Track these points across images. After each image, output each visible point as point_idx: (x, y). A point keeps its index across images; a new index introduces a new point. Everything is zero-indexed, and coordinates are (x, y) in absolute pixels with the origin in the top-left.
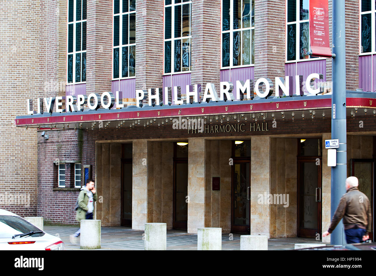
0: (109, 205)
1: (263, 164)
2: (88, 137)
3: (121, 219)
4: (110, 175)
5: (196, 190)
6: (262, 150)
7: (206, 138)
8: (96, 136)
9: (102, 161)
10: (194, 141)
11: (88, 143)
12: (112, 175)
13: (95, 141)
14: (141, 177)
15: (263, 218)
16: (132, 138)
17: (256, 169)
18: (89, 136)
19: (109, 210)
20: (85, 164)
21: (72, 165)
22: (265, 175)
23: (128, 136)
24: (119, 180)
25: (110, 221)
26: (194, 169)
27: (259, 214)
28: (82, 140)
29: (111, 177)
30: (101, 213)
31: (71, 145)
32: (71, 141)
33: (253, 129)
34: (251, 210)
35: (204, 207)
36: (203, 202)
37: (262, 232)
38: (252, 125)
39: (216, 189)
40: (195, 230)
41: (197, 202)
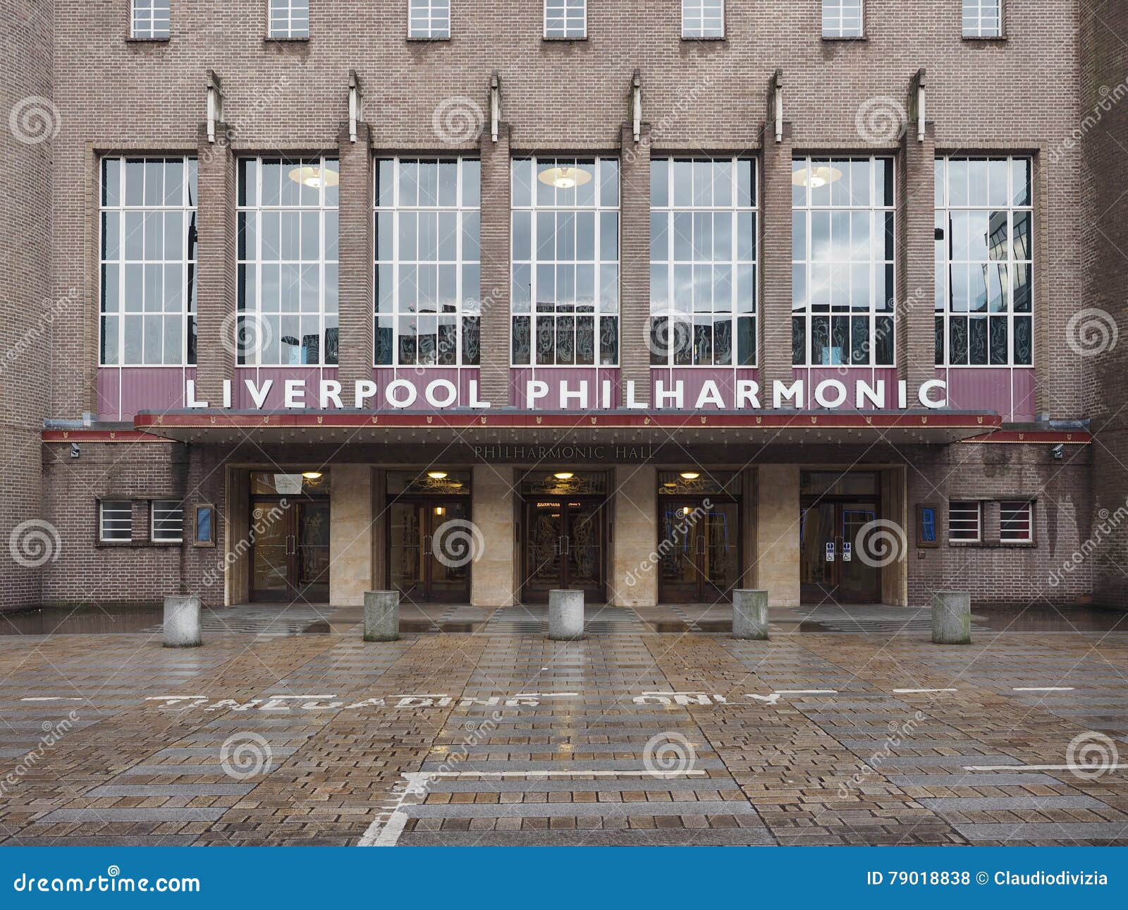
0: (239, 570)
1: (642, 504)
2: (203, 456)
5: (492, 542)
6: (639, 484)
7: (515, 465)
8: (227, 456)
10: (487, 469)
11: (202, 467)
13: (223, 464)
14: (354, 523)
17: (627, 510)
18: (206, 455)
20: (196, 502)
21: (149, 503)
22: (645, 519)
23: (319, 458)
24: (247, 529)
26: (488, 510)
28: (186, 462)
30: (232, 583)
31: (152, 469)
32: (151, 462)
33: (621, 455)
34: (618, 567)
35: (511, 566)
36: (510, 559)
37: (639, 597)
38: (621, 448)
39: (517, 541)
40: (490, 601)
41: (496, 560)
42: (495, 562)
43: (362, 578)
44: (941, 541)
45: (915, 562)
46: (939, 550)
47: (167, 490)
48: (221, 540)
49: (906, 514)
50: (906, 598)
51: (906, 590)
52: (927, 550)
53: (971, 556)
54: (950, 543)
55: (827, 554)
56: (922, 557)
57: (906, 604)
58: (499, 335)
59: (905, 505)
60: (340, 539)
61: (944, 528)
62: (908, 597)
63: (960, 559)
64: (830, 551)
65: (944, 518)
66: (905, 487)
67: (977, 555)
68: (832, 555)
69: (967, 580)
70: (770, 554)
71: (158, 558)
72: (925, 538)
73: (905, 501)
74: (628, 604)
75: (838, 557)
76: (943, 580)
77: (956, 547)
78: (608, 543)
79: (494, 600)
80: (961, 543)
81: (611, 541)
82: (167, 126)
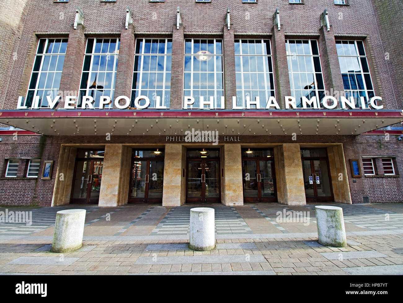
0: (64, 190)
1: (236, 160)
2: (52, 141)
3: (70, 199)
4: (68, 169)
5: (172, 177)
6: (234, 152)
7: (183, 144)
8: (62, 141)
9: (64, 158)
10: (171, 146)
11: (51, 145)
12: (69, 169)
13: (60, 144)
14: (113, 169)
15: (237, 193)
16: (105, 143)
17: (230, 163)
18: (54, 140)
19: (63, 193)
20: (46, 160)
21: (28, 161)
22: (238, 167)
23: (101, 142)
24: (72, 172)
25: (63, 201)
26: (171, 163)
27: (233, 190)
28: (44, 143)
29: (68, 170)
30: (58, 196)
31: (30, 146)
32: (30, 143)
33: (226, 140)
34: (226, 188)
35: (180, 188)
36: (180, 184)
37: (237, 201)
38: (226, 137)
39: (183, 176)
40: (171, 204)
41: (174, 185)
42: (173, 186)
43: (113, 193)
44: (362, 175)
45: (352, 184)
46: (361, 179)
47: (35, 155)
48: (54, 177)
49: (345, 164)
50: (351, 200)
51: (350, 196)
52: (356, 179)
53: (374, 181)
54: (365, 176)
55: (310, 181)
56: (354, 182)
57: (351, 203)
58: (177, 94)
59: (344, 160)
60: (106, 176)
61: (361, 169)
62: (352, 200)
63: (370, 183)
64: (311, 180)
65: (361, 165)
66: (343, 152)
67: (377, 181)
68: (312, 181)
69: (375, 192)
70: (291, 182)
71: (26, 185)
72: (355, 174)
73: (344, 158)
74: (231, 204)
75: (315, 182)
76: (365, 192)
77: (368, 177)
78: (221, 177)
79: (172, 203)
80: (370, 176)
81: (223, 176)
82: (62, 27)
